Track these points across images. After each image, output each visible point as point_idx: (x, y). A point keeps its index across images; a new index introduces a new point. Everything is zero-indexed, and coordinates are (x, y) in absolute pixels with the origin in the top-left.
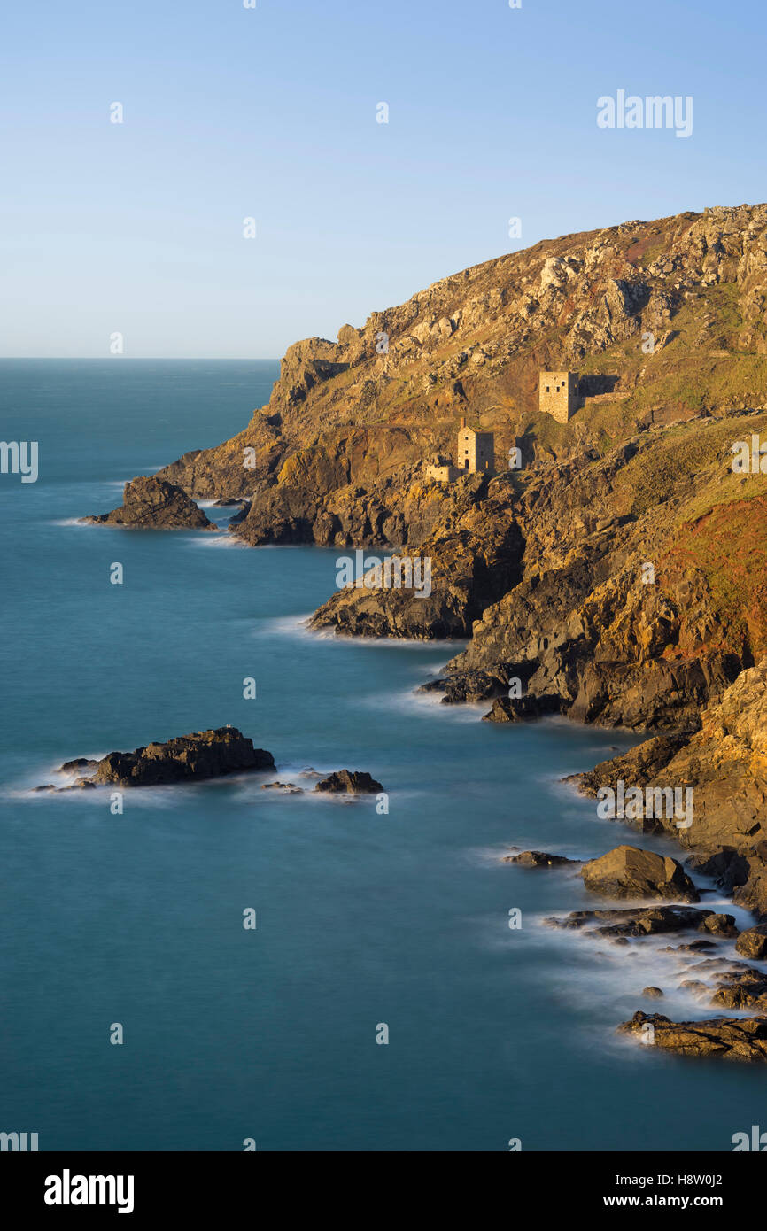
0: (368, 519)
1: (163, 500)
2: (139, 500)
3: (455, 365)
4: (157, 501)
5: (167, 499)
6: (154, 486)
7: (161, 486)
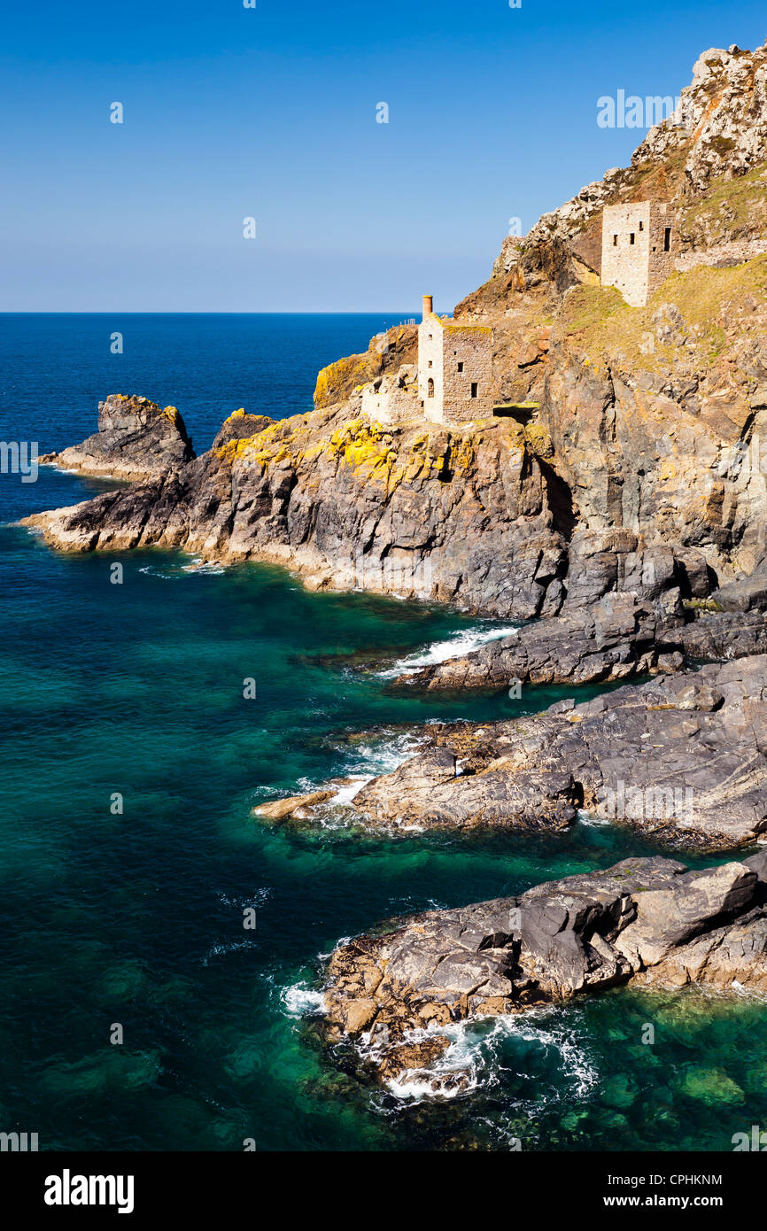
0: (266, 488)
1: (139, 428)
2: (111, 427)
3: (544, 228)
4: (131, 430)
5: (144, 427)
6: (130, 408)
7: (139, 407)
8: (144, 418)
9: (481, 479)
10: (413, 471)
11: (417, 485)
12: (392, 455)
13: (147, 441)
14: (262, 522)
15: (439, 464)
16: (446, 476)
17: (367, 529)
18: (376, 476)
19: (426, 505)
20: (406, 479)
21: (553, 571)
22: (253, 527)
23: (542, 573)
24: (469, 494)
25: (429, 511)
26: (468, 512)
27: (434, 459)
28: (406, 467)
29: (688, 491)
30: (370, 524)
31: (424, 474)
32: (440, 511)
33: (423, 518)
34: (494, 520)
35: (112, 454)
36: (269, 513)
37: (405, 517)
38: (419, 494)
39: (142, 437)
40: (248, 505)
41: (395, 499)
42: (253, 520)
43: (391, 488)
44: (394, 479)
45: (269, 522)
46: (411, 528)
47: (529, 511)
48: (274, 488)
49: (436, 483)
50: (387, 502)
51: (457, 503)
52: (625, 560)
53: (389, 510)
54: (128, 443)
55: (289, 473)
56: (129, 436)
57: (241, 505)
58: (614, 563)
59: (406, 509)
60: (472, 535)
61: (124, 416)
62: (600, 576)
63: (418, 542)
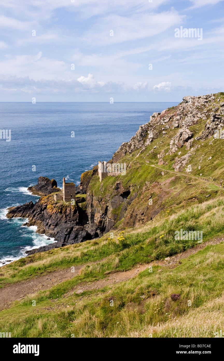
2: (40, 184)
4: (43, 184)
5: (46, 184)
6: (43, 180)
7: (45, 180)
8: (46, 182)
9: (67, 214)
10: (55, 212)
11: (56, 214)
12: (53, 208)
13: (45, 187)
14: (39, 216)
15: (60, 211)
16: (61, 212)
17: (47, 221)
18: (50, 211)
19: (57, 218)
20: (54, 213)
21: (68, 233)
22: (38, 216)
23: (66, 233)
24: (64, 216)
25: (57, 219)
26: (63, 220)
27: (59, 210)
28: (54, 211)
29: (97, 220)
30: (48, 220)
31: (57, 212)
32: (59, 219)
33: (56, 220)
34: (68, 221)
35: (39, 189)
36: (41, 214)
37: (53, 219)
38: (56, 216)
39: (45, 186)
40: (38, 212)
41: (52, 216)
42: (38, 215)
43: (52, 214)
44: (52, 213)
45: (40, 216)
46: (54, 222)
47: (74, 220)
48: (43, 209)
49: (59, 214)
50: (51, 216)
51: (62, 218)
52: (80, 232)
53: (51, 218)
54: (42, 187)
55: (45, 206)
56: (43, 186)
57: (37, 212)
58: (77, 233)
59: (53, 218)
60: (63, 224)
61: (42, 181)
62: (75, 235)
63: (55, 224)
